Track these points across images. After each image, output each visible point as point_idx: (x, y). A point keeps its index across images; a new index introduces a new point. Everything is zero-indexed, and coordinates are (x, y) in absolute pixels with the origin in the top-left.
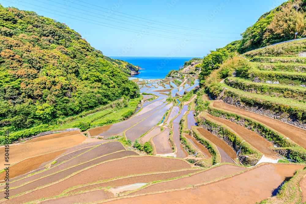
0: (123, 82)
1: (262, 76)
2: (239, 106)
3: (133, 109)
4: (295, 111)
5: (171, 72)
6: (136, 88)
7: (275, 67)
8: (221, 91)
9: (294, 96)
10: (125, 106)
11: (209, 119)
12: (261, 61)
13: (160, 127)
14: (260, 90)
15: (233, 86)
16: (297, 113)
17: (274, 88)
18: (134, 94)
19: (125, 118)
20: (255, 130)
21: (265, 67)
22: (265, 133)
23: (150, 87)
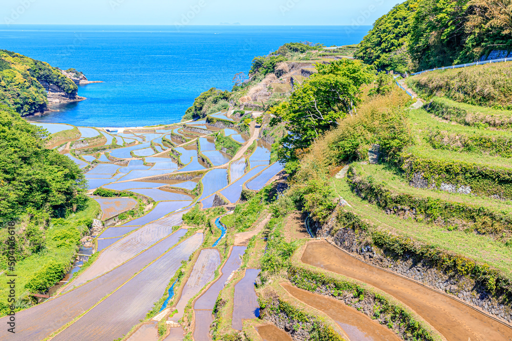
0: (25, 159)
1: (431, 170)
2: (370, 257)
3: (65, 256)
4: (484, 274)
5: (205, 99)
6: (73, 177)
7: (469, 142)
8: (330, 209)
9: (496, 231)
10: (35, 248)
11: (288, 298)
12: (445, 115)
13: (155, 324)
14: (423, 211)
15: (363, 195)
16: (485, 280)
17: (454, 206)
18: (67, 200)
19: (37, 294)
20: (394, 325)
21: (446, 140)
22: (412, 333)
23: (123, 163)
